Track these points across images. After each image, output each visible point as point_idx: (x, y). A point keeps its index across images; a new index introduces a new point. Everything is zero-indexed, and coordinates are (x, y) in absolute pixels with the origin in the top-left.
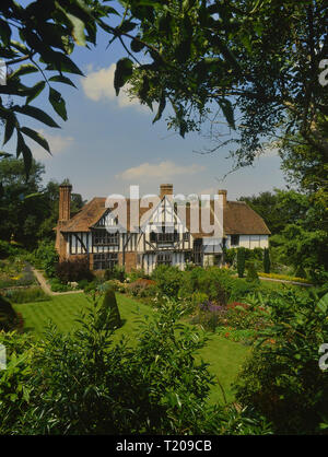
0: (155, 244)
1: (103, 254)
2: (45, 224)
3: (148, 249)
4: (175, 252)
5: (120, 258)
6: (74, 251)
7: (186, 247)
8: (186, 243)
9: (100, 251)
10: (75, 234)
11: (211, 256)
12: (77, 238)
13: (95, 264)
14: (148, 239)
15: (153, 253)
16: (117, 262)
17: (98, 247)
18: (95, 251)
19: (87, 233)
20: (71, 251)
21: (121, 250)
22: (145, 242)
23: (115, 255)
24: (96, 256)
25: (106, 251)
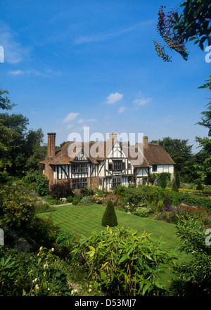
0: (111, 172)
1: (78, 179)
2: (31, 160)
3: (107, 175)
4: (123, 176)
5: (89, 181)
6: (60, 178)
7: (129, 173)
8: (129, 171)
9: (77, 177)
10: (61, 166)
11: (141, 179)
12: (62, 169)
13: (74, 185)
14: (107, 168)
15: (110, 177)
16: (86, 184)
17: (75, 174)
18: (73, 177)
19: (68, 165)
20: (58, 177)
21: (89, 176)
22: (105, 170)
23: (85, 179)
24: (74, 180)
25: (80, 177)
